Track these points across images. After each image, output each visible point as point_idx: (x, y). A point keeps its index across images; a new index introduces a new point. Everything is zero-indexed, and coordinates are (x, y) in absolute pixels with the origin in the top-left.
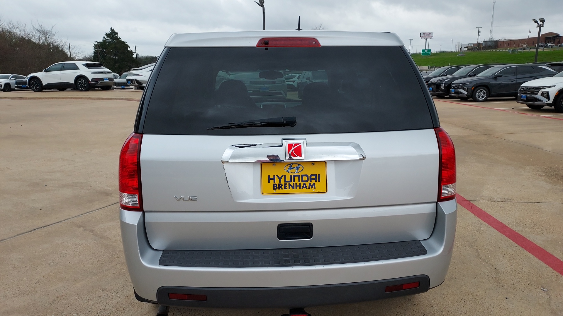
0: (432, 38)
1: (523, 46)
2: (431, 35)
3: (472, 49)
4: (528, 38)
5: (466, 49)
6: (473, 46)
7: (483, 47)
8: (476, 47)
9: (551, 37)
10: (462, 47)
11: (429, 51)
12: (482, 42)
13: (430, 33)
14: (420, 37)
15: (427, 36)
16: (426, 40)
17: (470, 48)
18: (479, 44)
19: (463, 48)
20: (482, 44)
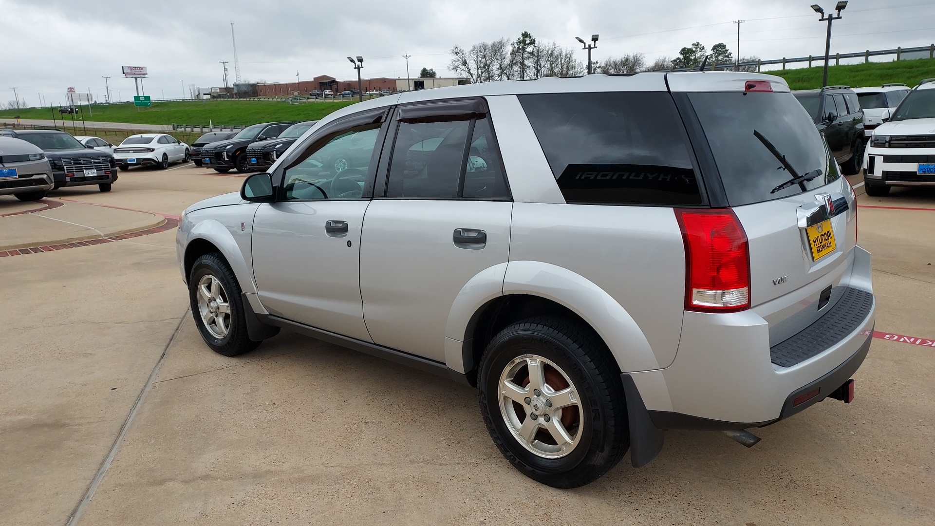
0: (146, 76)
1: (295, 94)
2: (143, 72)
3: (219, 96)
4: (298, 82)
5: (209, 97)
6: (220, 92)
7: (236, 94)
8: (225, 93)
9: (326, 82)
10: (199, 94)
11: (148, 98)
12: (232, 86)
13: (142, 68)
14: (124, 73)
15: (136, 73)
16: (136, 79)
17: (215, 95)
18: (227, 89)
19: (202, 94)
20: (233, 88)
